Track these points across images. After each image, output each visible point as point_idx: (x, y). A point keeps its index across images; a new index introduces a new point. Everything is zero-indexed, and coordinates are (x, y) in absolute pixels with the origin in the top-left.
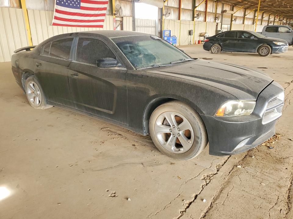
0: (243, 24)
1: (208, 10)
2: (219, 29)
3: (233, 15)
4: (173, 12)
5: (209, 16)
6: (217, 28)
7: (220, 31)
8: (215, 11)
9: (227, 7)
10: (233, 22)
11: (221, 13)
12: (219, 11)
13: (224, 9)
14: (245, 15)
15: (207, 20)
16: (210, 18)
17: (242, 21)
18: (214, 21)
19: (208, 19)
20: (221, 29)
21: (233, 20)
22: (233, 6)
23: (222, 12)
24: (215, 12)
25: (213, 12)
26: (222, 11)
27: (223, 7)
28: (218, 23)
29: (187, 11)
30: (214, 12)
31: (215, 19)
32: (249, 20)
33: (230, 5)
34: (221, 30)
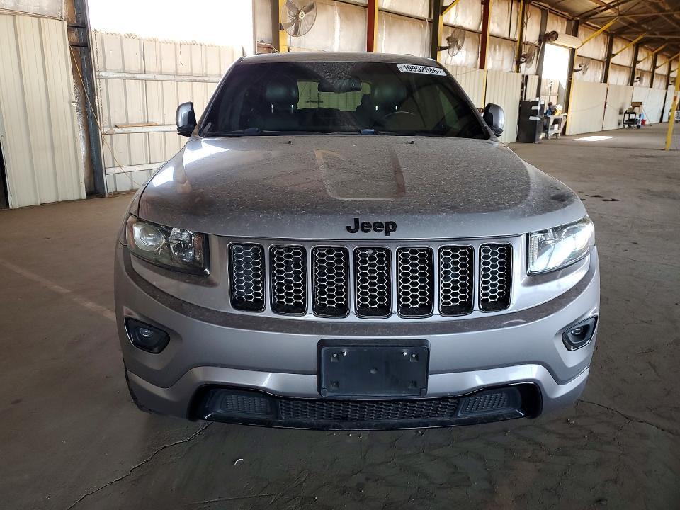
0: (605, 81)
1: (493, 28)
2: (531, 96)
3: (578, 52)
4: (342, 21)
5: (495, 49)
6: (523, 93)
7: (536, 103)
8: (518, 33)
9: (556, 22)
10: (575, 74)
11: (537, 43)
12: (532, 34)
13: (549, 30)
14: (610, 54)
15: (489, 64)
16: (498, 55)
17: (600, 74)
18: (515, 68)
19: (493, 59)
20: (538, 95)
21: (577, 67)
22: (577, 23)
23: (540, 41)
24: (517, 38)
25: (512, 37)
26: (540, 36)
27: (543, 24)
28: (527, 76)
29: (406, 23)
30: (515, 35)
31: (518, 63)
32: (620, 71)
33: (568, 20)
34: (537, 99)
